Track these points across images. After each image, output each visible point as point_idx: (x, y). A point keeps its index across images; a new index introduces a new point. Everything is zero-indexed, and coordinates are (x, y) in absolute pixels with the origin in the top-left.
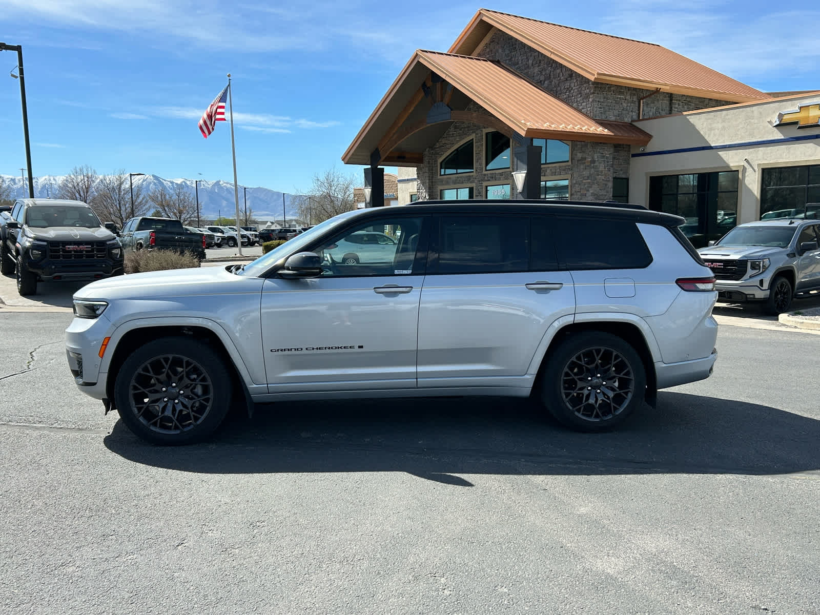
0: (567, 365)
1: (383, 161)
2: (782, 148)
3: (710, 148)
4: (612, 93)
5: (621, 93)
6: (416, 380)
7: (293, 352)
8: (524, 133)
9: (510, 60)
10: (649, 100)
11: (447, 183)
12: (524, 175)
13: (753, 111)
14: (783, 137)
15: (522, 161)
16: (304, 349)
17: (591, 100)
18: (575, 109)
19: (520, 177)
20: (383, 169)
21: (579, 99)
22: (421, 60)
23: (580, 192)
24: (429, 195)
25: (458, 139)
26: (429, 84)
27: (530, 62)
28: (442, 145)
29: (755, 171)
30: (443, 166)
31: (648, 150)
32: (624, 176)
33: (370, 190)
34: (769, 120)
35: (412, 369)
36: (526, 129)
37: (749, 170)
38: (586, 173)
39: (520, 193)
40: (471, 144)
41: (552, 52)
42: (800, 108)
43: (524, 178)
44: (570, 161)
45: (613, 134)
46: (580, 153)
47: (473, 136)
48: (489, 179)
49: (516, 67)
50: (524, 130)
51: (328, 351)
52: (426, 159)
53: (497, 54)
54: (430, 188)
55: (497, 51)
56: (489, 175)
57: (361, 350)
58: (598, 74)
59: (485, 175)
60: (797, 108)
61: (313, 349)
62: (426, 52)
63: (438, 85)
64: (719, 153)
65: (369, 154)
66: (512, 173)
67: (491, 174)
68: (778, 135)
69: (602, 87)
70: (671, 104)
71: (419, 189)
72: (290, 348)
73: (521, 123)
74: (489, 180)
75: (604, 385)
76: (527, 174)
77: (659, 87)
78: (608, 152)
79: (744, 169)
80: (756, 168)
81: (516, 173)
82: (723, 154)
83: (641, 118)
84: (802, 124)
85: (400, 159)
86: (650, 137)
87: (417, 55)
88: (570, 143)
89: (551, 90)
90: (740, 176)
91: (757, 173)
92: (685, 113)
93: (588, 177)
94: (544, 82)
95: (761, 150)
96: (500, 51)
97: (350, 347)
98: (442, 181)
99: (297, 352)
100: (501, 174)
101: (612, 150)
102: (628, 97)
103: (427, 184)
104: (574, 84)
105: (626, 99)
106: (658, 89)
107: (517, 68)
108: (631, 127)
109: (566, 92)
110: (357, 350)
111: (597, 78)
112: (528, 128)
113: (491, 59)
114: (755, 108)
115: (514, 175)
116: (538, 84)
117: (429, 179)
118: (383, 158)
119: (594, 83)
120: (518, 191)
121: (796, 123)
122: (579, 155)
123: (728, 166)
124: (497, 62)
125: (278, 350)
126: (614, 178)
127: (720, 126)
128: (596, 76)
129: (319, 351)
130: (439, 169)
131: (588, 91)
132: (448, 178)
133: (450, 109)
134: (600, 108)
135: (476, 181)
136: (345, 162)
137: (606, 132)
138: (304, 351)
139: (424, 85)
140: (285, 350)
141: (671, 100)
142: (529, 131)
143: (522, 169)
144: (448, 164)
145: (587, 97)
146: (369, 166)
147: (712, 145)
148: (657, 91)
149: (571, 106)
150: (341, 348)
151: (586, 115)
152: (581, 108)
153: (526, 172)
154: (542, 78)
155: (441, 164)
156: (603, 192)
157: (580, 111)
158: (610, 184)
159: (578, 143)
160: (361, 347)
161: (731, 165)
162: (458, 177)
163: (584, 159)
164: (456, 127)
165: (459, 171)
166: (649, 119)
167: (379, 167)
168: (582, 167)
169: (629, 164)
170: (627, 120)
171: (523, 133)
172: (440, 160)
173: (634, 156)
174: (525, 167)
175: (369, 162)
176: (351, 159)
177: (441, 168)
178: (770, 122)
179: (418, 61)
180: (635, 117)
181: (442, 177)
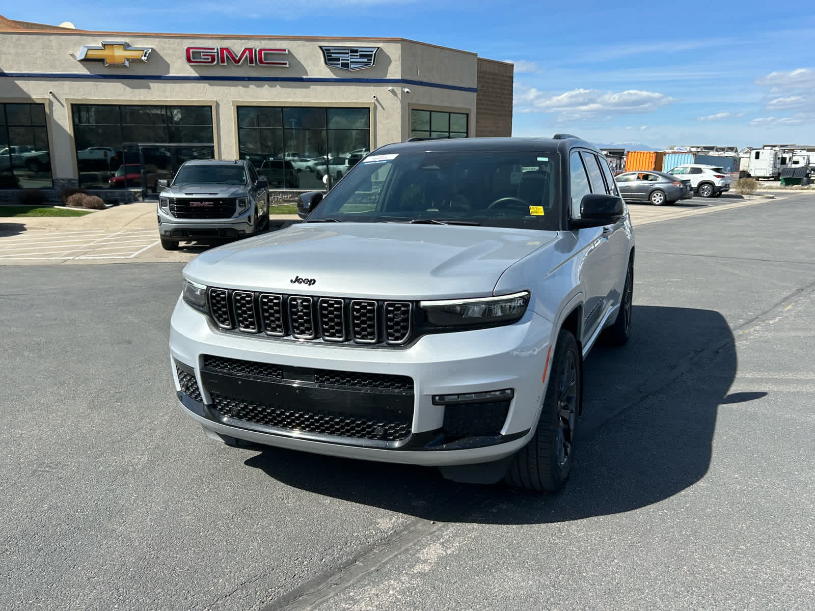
2: (90, 84)
3: (4, 75)
14: (88, 73)
29: (63, 106)
34: (71, 52)
37: (56, 105)
42: (104, 45)
60: (101, 45)
68: (84, 71)
79: (51, 103)
80: (64, 103)
82: (20, 83)
84: (109, 62)
90: (47, 110)
91: (66, 108)
95: (67, 84)
114: (52, 37)
121: (103, 60)
123: (30, 98)
127: (13, 51)
147: (6, 72)
161: (34, 97)
178: (72, 55)
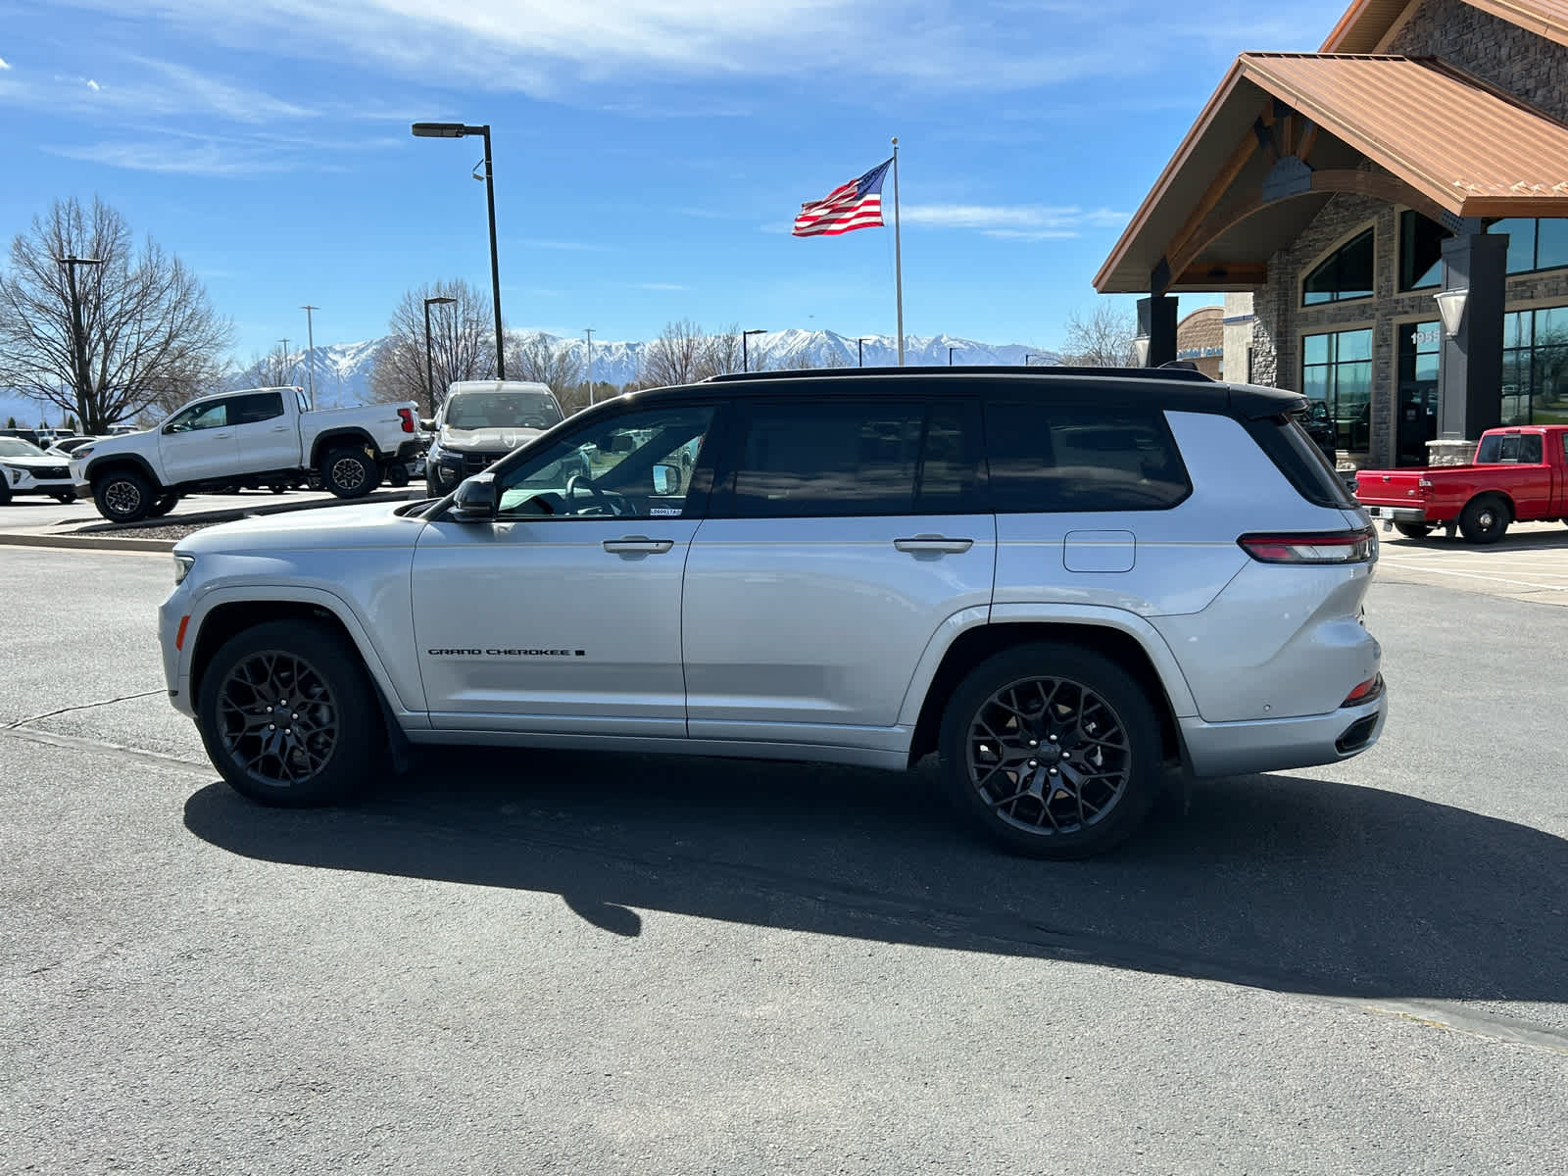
0: (980, 710)
1: (1177, 283)
6: (684, 722)
7: (467, 657)
8: (1461, 207)
9: (1460, 52)
11: (1317, 322)
12: (1463, 299)
15: (1459, 270)
19: (1453, 305)
20: (1177, 298)
22: (1248, 75)
24: (1277, 348)
25: (1340, 230)
26: (1269, 121)
27: (1504, 51)
28: (1307, 243)
30: (1310, 286)
33: (1147, 342)
35: (677, 700)
36: (1462, 200)
39: (1453, 337)
40: (1367, 239)
41: (1548, 26)
43: (1461, 307)
47: (1373, 222)
48: (1407, 309)
49: (1472, 64)
50: (1458, 202)
51: (524, 657)
52: (1273, 275)
53: (1430, 43)
54: (1279, 334)
55: (1431, 35)
56: (1407, 302)
57: (580, 658)
59: (1397, 302)
61: (499, 652)
62: (1260, 55)
63: (1288, 120)
65: (1149, 272)
66: (1435, 296)
67: (1410, 299)
71: (1257, 337)
72: (460, 649)
73: (1453, 188)
74: (1406, 312)
75: (1065, 759)
76: (1470, 296)
81: (1445, 296)
85: (1215, 276)
87: (1240, 64)
89: (1551, 109)
94: (1535, 94)
96: (1437, 34)
97: (562, 653)
98: (1306, 316)
99: (474, 657)
103: (1274, 325)
107: (1474, 69)
110: (573, 658)
112: (1469, 198)
113: (1416, 54)
115: (1438, 300)
116: (1521, 98)
117: (1278, 315)
118: (1176, 276)
120: (1448, 334)
124: (1428, 61)
129: (509, 657)
130: (1300, 290)
132: (1319, 312)
133: (1309, 169)
135: (1378, 314)
136: (1101, 289)
138: (485, 657)
139: (1259, 126)
140: (452, 652)
142: (1471, 203)
143: (1459, 286)
144: (1317, 283)
146: (1149, 295)
150: (545, 652)
153: (1466, 291)
154: (1531, 84)
155: (1305, 282)
160: (580, 653)
162: (1340, 309)
164: (1337, 205)
165: (1343, 295)
167: (1168, 295)
171: (1456, 209)
172: (1303, 275)
174: (1466, 281)
175: (1149, 287)
176: (1111, 282)
177: (1305, 290)
179: (1242, 77)
181: (1305, 309)
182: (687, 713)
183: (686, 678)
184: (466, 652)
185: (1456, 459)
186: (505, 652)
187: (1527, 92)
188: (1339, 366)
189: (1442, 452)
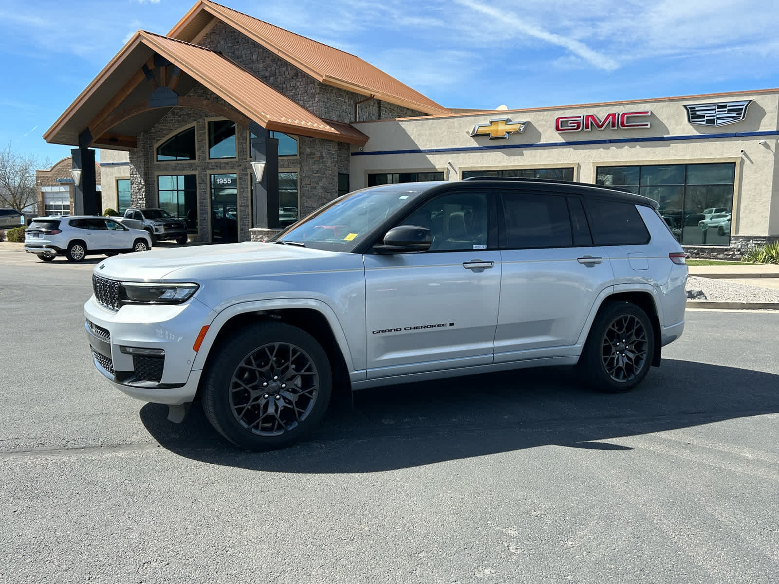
1: (95, 143)
2: (477, 155)
3: (419, 151)
4: (334, 95)
5: (341, 96)
6: (492, 355)
7: (393, 333)
8: (266, 124)
9: (233, 53)
10: (363, 105)
11: (166, 169)
12: (263, 165)
13: (454, 122)
14: (478, 146)
15: (260, 152)
16: (403, 329)
17: (317, 99)
18: (303, 107)
19: (259, 167)
20: (94, 150)
21: (305, 98)
22: (144, 41)
23: (310, 184)
24: (145, 181)
25: (176, 126)
26: (151, 67)
27: (255, 57)
28: (158, 130)
29: (457, 173)
30: (160, 152)
31: (366, 150)
32: (345, 172)
33: (80, 172)
34: (467, 130)
35: (490, 345)
36: (267, 121)
37: (452, 172)
38: (316, 167)
39: (260, 182)
40: (192, 131)
41: (279, 50)
42: (491, 122)
43: (263, 169)
44: (298, 155)
45: (339, 133)
46: (309, 148)
47: (194, 124)
48: (214, 167)
49: (240, 60)
50: (265, 122)
51: (423, 330)
52: (140, 144)
53: (218, 45)
54: (145, 174)
55: (219, 42)
56: (214, 164)
57: (452, 327)
58: (326, 76)
59: (209, 163)
60: (488, 122)
61: (411, 328)
62: (149, 33)
63: (162, 69)
64: (427, 156)
65: (77, 134)
66: (251, 163)
67: (215, 162)
68: (474, 144)
69: (327, 88)
70: (379, 110)
71: (133, 174)
72: (390, 329)
73: (261, 115)
74: (214, 169)
75: (627, 349)
76: (266, 164)
77: (373, 93)
78: (334, 150)
79: (448, 171)
80: (458, 172)
81: (256, 163)
82: (430, 157)
83: (357, 121)
84: (493, 135)
85: (112, 142)
86: (368, 138)
87: (139, 35)
88: (297, 138)
89: (277, 86)
90: (445, 177)
91: (458, 174)
92: (397, 119)
93: (318, 171)
94: (270, 78)
95: (462, 155)
96: (222, 42)
97: (443, 325)
98: (159, 167)
99: (397, 333)
100: (227, 163)
101: (336, 148)
102: (347, 101)
103: (142, 169)
104: (299, 83)
105: (345, 102)
106: (373, 96)
107: (241, 62)
108: (350, 127)
109: (292, 90)
110: (448, 327)
111: (326, 80)
112: (269, 121)
113: (212, 49)
114: (455, 119)
115: (253, 165)
116: (264, 79)
117: (145, 165)
118: (95, 139)
119: (320, 84)
120: (257, 181)
121: (488, 135)
122: (308, 150)
123: (435, 168)
124: (220, 54)
125: (379, 331)
126: (339, 174)
127: (427, 133)
128: (324, 78)
129: (416, 331)
130: (155, 153)
131: (314, 90)
132: (166, 164)
133: (177, 95)
134: (325, 108)
135: (199, 169)
136: (49, 140)
137: (333, 130)
138: (403, 332)
139: (145, 68)
140: (385, 331)
141: (380, 107)
142: (270, 123)
143: (260, 160)
144: (166, 149)
145: (313, 96)
146: (78, 147)
147: (421, 149)
148: (371, 97)
149: (298, 104)
150: (435, 326)
151: (312, 113)
152: (308, 105)
153: (265, 162)
154: (267, 74)
155: (158, 149)
156: (330, 186)
157: (306, 109)
158: (336, 179)
159: (306, 138)
160: (452, 324)
161: (437, 167)
162: (178, 164)
163: (312, 154)
164: (174, 113)
165: (178, 158)
166: (363, 122)
167: (89, 148)
168: (311, 161)
169: (349, 161)
170: (347, 121)
171: (264, 125)
172: (156, 146)
173: (353, 154)
174: (264, 157)
175: (78, 144)
176: (55, 137)
177: (158, 154)
178: (467, 132)
179: (141, 42)
180: (353, 119)
181: (158, 163)
182: (494, 350)
183: (497, 332)
184: (393, 330)
185: (264, 237)
186: (414, 328)
187: (266, 77)
188: (179, 192)
189: (257, 234)
